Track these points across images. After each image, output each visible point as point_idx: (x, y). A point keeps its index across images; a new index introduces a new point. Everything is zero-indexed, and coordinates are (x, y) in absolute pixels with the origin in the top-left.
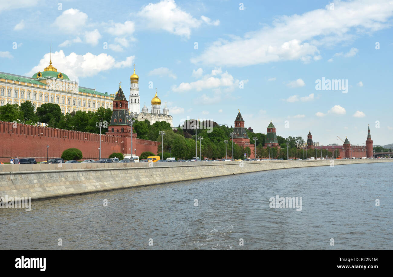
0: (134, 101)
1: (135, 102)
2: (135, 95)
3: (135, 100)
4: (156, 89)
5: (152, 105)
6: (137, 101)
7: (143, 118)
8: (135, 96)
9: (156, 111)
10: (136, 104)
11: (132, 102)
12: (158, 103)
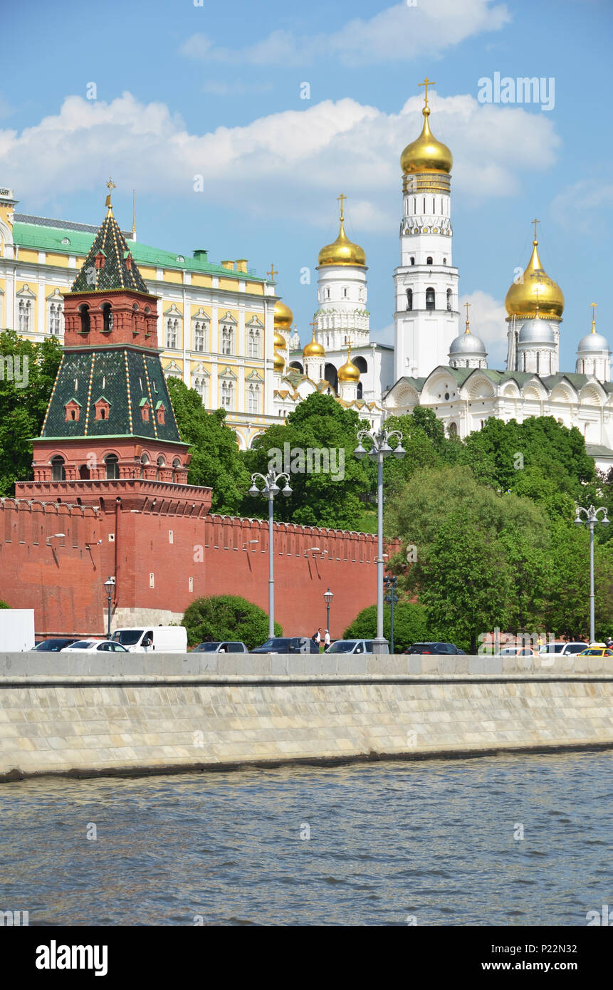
0: (420, 301)
1: (431, 306)
2: (430, 261)
3: (430, 292)
4: (536, 222)
5: (508, 320)
6: (440, 302)
7: (451, 400)
8: (429, 268)
9: (531, 358)
10: (435, 315)
11: (410, 308)
12: (545, 307)
